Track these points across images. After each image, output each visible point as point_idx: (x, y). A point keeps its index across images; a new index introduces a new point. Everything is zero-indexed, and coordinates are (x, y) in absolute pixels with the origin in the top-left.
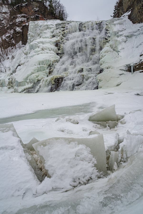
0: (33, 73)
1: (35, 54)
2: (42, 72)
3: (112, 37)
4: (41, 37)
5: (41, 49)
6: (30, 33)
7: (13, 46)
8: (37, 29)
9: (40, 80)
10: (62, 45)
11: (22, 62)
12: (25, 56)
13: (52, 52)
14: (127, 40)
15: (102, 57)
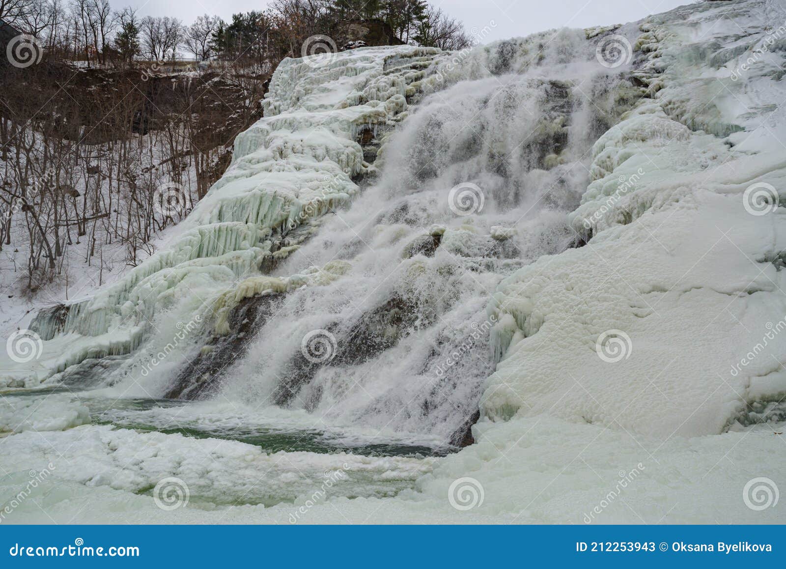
15: (603, 170)
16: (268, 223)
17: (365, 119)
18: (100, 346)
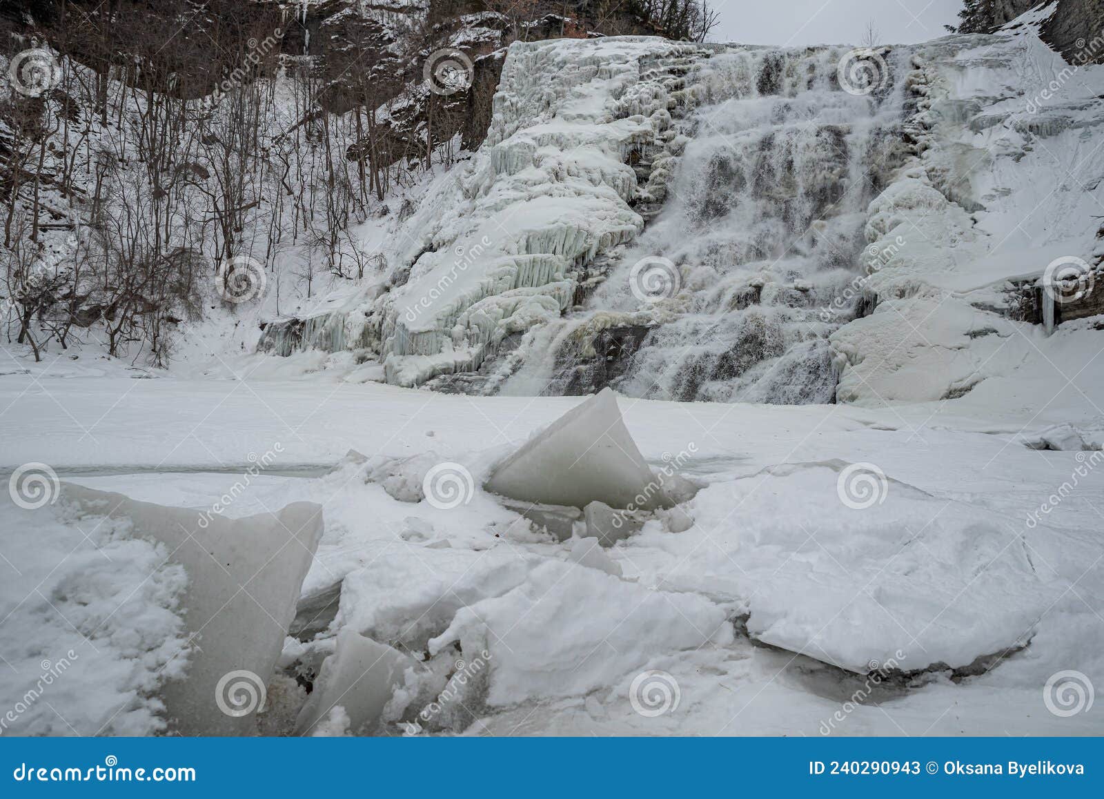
0: (487, 292)
1: (513, 194)
2: (540, 289)
3: (943, 127)
4: (554, 116)
5: (549, 173)
6: (507, 97)
7: (418, 157)
8: (539, 79)
9: (521, 333)
10: (661, 160)
11: (446, 233)
12: (466, 204)
13: (604, 189)
14: (1031, 150)
15: (876, 231)
16: (574, 254)
17: (633, 138)
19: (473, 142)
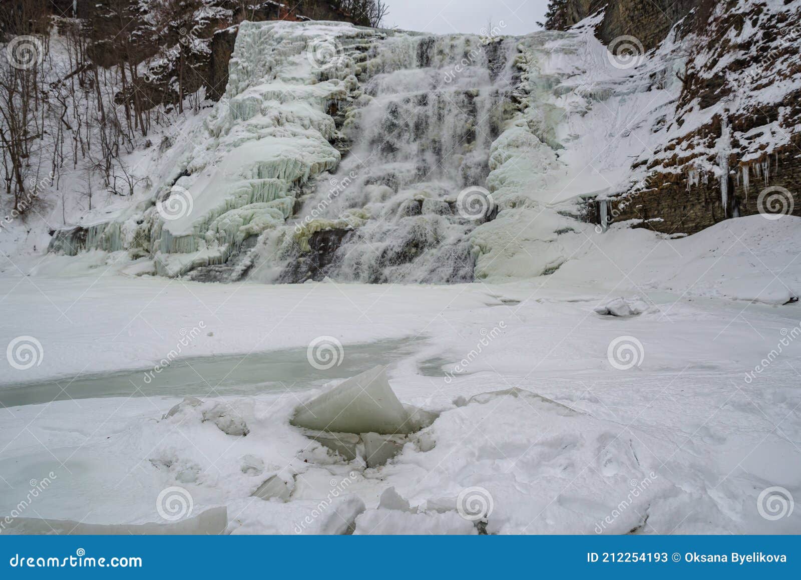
0: (230, 206)
1: (246, 135)
3: (537, 92)
4: (275, 78)
5: (272, 120)
6: (240, 62)
7: (172, 103)
8: (263, 50)
9: (257, 235)
10: (351, 111)
11: (197, 162)
12: (212, 141)
13: (312, 132)
14: (590, 109)
15: (496, 162)
16: (292, 178)
17: (332, 96)
18: (203, 259)
19: (215, 95)
